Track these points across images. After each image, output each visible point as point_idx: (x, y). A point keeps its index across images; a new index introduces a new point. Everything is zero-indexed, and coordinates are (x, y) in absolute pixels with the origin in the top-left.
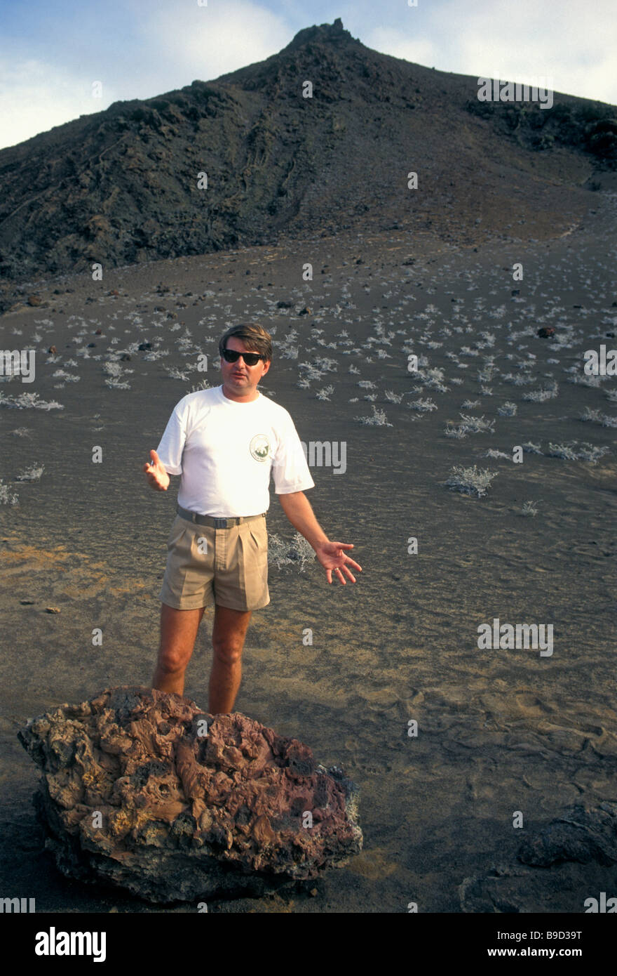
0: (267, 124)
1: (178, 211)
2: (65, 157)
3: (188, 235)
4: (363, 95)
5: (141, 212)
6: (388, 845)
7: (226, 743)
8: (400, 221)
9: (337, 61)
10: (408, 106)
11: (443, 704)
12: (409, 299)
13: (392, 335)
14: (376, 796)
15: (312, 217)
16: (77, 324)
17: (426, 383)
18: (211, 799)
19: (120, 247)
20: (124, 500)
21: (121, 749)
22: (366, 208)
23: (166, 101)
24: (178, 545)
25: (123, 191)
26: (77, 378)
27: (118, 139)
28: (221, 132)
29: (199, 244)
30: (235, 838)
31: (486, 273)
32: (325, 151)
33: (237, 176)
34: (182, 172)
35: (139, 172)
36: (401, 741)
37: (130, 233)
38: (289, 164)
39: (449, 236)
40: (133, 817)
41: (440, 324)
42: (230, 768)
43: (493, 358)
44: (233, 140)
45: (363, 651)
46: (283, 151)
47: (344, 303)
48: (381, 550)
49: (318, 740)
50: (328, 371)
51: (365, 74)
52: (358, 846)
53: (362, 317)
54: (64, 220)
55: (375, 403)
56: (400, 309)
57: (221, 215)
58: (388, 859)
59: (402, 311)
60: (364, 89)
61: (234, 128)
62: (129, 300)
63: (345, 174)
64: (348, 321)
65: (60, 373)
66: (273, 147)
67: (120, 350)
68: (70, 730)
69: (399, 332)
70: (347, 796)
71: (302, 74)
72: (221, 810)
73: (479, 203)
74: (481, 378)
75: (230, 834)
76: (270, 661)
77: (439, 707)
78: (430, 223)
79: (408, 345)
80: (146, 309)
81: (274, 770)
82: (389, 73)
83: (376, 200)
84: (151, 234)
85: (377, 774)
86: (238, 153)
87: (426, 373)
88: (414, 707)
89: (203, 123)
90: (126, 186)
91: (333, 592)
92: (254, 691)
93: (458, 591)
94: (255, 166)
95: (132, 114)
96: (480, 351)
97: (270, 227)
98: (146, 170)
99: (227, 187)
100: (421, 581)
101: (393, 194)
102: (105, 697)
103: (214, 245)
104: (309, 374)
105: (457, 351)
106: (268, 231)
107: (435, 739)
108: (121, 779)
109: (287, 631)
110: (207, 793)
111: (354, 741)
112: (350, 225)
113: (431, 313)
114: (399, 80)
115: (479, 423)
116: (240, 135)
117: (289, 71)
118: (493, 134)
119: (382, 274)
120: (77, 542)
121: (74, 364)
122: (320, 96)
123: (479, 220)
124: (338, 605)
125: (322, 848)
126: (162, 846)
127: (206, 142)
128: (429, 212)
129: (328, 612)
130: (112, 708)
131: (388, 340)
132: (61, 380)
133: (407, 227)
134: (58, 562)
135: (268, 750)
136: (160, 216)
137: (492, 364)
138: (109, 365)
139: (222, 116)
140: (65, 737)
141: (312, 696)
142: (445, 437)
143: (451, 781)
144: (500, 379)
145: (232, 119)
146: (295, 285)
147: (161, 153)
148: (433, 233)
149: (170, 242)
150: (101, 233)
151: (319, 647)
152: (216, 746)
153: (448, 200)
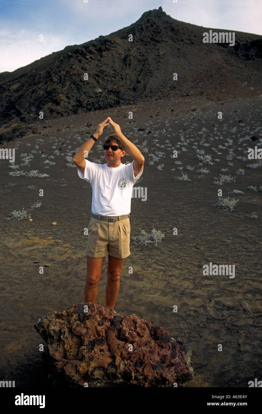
0: (131, 53)
1: (95, 92)
2: (46, 70)
3: (99, 101)
4: (172, 39)
5: (79, 92)
6: (204, 373)
7: (130, 330)
8: (189, 92)
9: (160, 25)
10: (191, 43)
11: (224, 306)
12: (194, 126)
13: (188, 141)
14: (196, 350)
15: (151, 92)
16: (53, 140)
17: (204, 161)
18: (123, 356)
19: (70, 107)
20: (77, 216)
21: (81, 333)
22: (175, 87)
23: (88, 45)
24: (93, 230)
25: (71, 84)
26: (54, 163)
27: (68, 62)
28: (112, 57)
29: (104, 105)
30: (135, 374)
31: (227, 113)
32: (156, 63)
33: (119, 75)
34: (96, 75)
35: (78, 75)
36: (206, 324)
37: (75, 101)
38: (141, 70)
39: (210, 98)
40: (89, 365)
41: (208, 136)
42: (132, 341)
43: (232, 150)
44: (117, 60)
45: (186, 282)
46: (139, 64)
47: (167, 128)
48: (190, 235)
49: (168, 324)
50: (161, 157)
51: (173, 30)
52: (192, 376)
53: (175, 134)
54: (47, 97)
55: (182, 171)
56: (191, 130)
57: (113, 92)
58: (204, 380)
59: (191, 131)
60: (172, 36)
61: (117, 55)
62: (75, 130)
63: (165, 73)
64: (169, 136)
65: (47, 161)
66: (134, 62)
67: (72, 151)
68: (58, 324)
69: (191, 140)
70: (186, 352)
71: (145, 31)
72: (128, 361)
73: (223, 83)
74: (228, 159)
75: (133, 372)
76: (145, 287)
77: (222, 307)
78: (203, 93)
79: (195, 145)
80: (82, 133)
81: (152, 342)
82: (183, 29)
83: (179, 84)
84: (84, 102)
85: (196, 339)
86: (119, 66)
87: (204, 157)
88: (210, 307)
89: (104, 53)
90: (72, 81)
91: (170, 255)
92: (138, 301)
93: (226, 254)
94: (127, 71)
95: (74, 51)
96: (227, 147)
97: (134, 97)
98: (81, 74)
99: (115, 80)
100: (209, 249)
101: (186, 81)
102: (73, 308)
103: (110, 105)
104: (153, 159)
105: (217, 147)
106: (133, 99)
107: (221, 322)
108: (82, 347)
109: (151, 273)
110: (122, 353)
111: (184, 324)
112: (168, 95)
113: (204, 131)
114: (187, 32)
115: (228, 178)
116: (120, 58)
117: (140, 30)
118: (229, 54)
119: (182, 115)
120: (57, 235)
121: (53, 157)
122: (154, 40)
123: (224, 91)
124: (173, 261)
125: (176, 378)
126: (102, 378)
127: (106, 62)
128: (202, 88)
129: (168, 264)
130: (77, 314)
131: (187, 143)
132: (48, 164)
133: (192, 95)
134: (49, 244)
135: (149, 332)
136: (87, 94)
137: (232, 153)
138: (68, 157)
139: (112, 50)
140: (56, 327)
141: (164, 303)
142: (214, 184)
143: (230, 342)
144: (237, 159)
145: (116, 51)
146: (145, 121)
147: (87, 67)
148: (204, 97)
149: (92, 105)
150: (62, 102)
151: (166, 280)
152: (125, 331)
153: (210, 83)
